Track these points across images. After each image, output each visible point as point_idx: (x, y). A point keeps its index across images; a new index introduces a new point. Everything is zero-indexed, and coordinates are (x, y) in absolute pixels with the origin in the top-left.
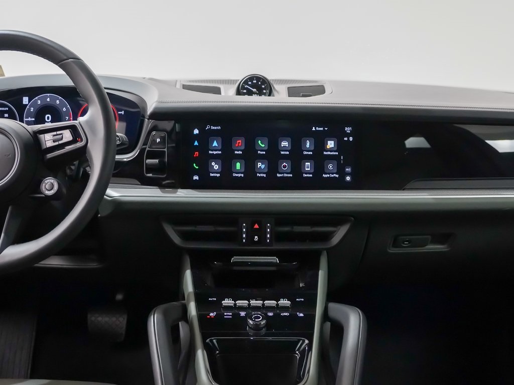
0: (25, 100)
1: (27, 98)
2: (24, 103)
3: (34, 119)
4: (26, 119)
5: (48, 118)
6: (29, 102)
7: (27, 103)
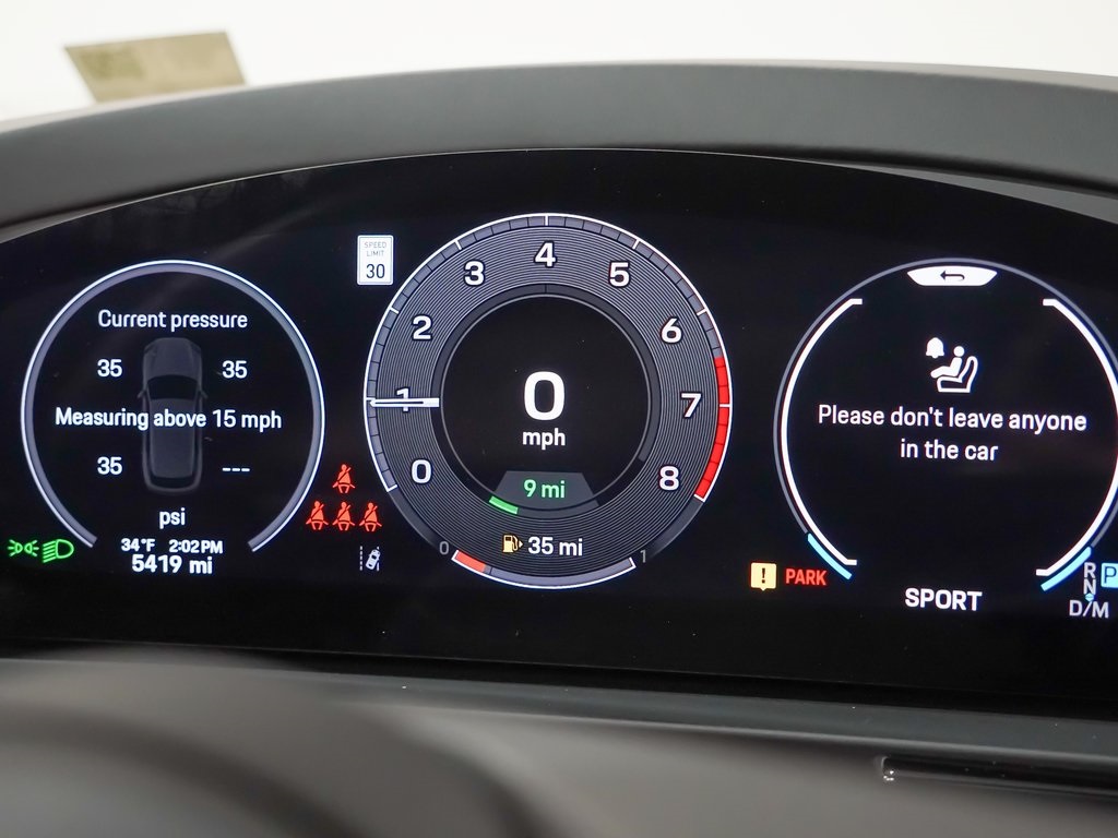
0: (374, 256)
1: (387, 242)
2: (363, 278)
3: (434, 402)
4: (374, 402)
5: (544, 395)
6: (401, 272)
7: (388, 280)
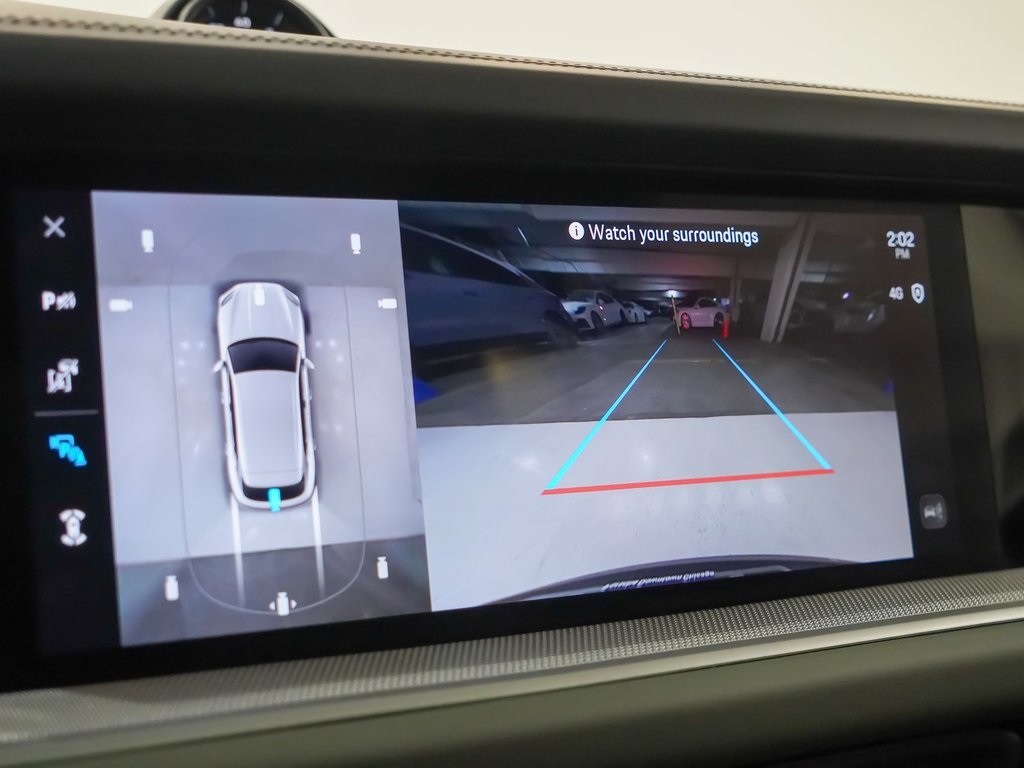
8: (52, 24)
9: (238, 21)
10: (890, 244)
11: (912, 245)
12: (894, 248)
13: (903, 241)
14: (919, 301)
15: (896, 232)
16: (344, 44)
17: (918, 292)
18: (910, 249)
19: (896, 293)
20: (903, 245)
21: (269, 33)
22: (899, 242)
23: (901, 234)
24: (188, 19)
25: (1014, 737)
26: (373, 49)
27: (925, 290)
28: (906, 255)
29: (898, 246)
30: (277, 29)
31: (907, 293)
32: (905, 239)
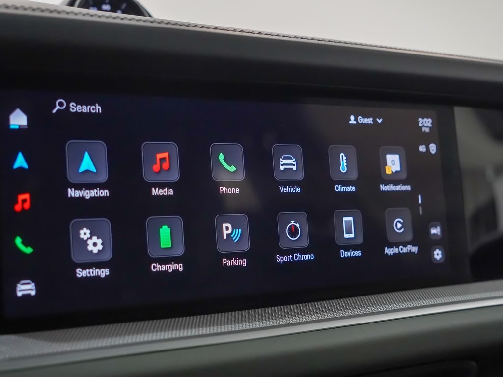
8: (16, 8)
9: (105, 7)
10: (420, 124)
11: (430, 125)
12: (422, 127)
13: (426, 123)
14: (433, 152)
15: (423, 119)
16: (159, 21)
17: (433, 148)
18: (430, 127)
19: (422, 148)
20: (426, 125)
21: (119, 14)
22: (424, 124)
23: (425, 120)
24: (79, 7)
25: (474, 364)
26: (173, 24)
27: (436, 147)
28: (427, 130)
29: (424, 126)
30: (123, 12)
31: (428, 148)
32: (427, 122)
